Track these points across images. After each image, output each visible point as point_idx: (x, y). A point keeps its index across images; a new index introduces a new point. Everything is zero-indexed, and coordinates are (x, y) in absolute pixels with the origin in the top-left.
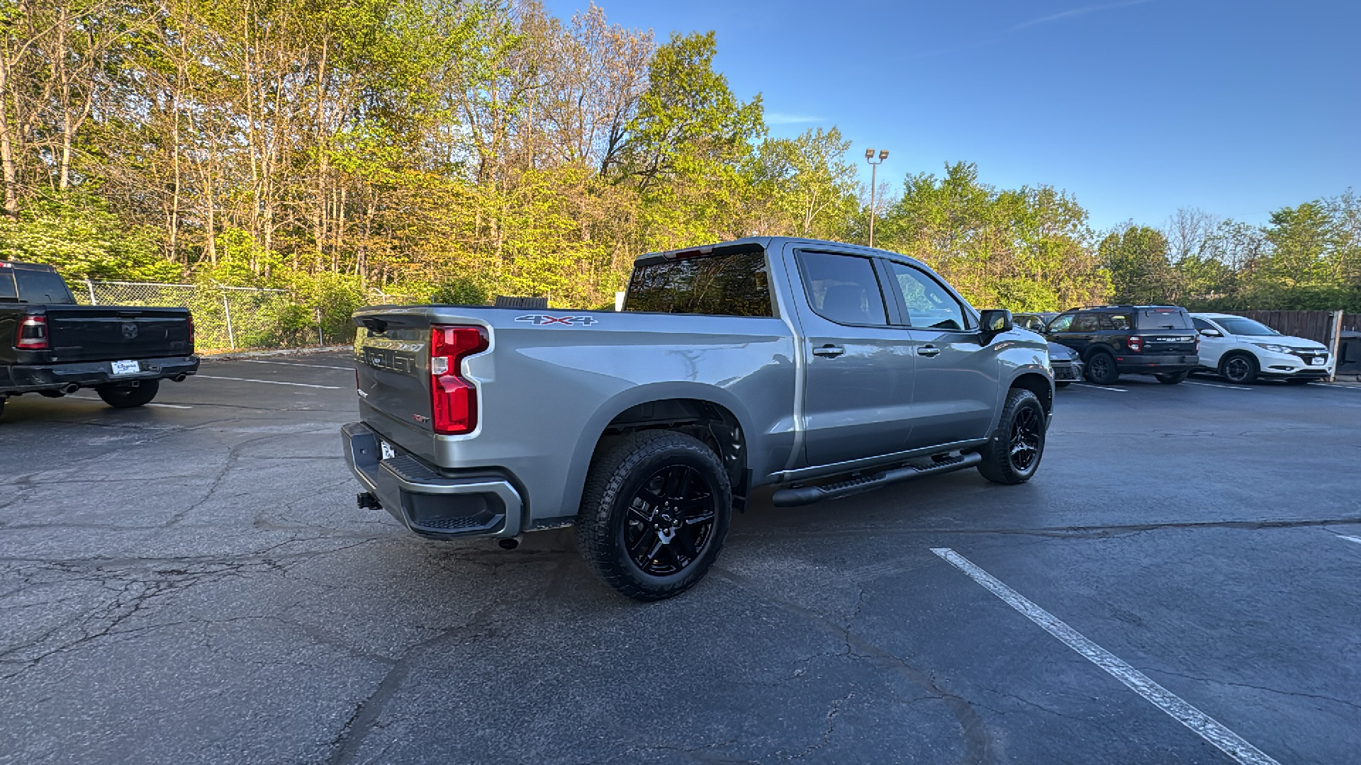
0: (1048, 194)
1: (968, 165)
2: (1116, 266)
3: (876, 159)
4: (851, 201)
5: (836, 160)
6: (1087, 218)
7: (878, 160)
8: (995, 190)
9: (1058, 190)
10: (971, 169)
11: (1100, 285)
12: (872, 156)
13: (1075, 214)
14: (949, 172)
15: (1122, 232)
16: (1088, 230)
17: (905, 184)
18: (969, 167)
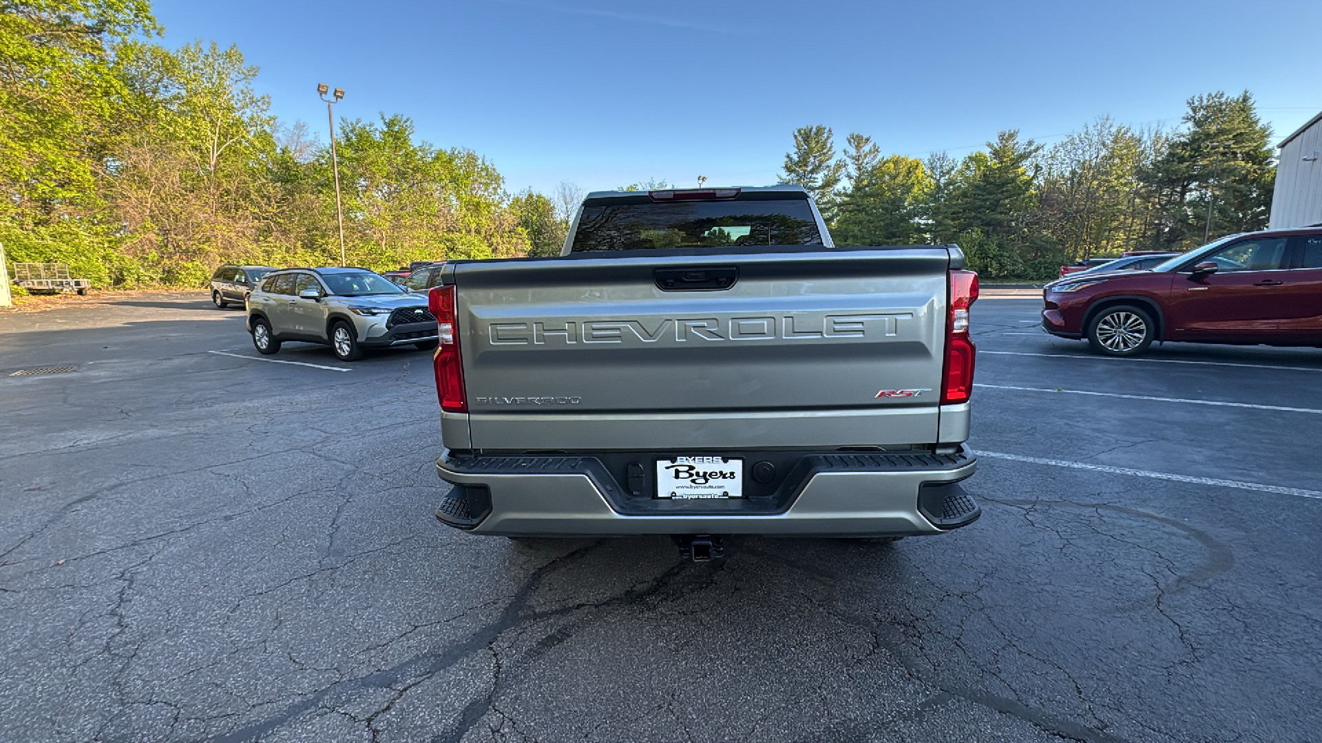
0: (472, 159)
1: (405, 119)
2: (526, 223)
3: (330, 96)
4: (265, 137)
5: (241, 85)
6: (503, 182)
7: (333, 99)
8: (433, 149)
9: (479, 154)
10: (408, 123)
11: (520, 241)
12: (326, 93)
13: (493, 179)
14: (385, 123)
15: (524, 198)
16: (505, 192)
17: (341, 129)
18: (406, 122)
